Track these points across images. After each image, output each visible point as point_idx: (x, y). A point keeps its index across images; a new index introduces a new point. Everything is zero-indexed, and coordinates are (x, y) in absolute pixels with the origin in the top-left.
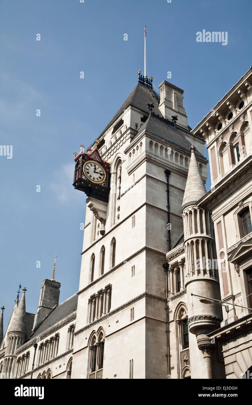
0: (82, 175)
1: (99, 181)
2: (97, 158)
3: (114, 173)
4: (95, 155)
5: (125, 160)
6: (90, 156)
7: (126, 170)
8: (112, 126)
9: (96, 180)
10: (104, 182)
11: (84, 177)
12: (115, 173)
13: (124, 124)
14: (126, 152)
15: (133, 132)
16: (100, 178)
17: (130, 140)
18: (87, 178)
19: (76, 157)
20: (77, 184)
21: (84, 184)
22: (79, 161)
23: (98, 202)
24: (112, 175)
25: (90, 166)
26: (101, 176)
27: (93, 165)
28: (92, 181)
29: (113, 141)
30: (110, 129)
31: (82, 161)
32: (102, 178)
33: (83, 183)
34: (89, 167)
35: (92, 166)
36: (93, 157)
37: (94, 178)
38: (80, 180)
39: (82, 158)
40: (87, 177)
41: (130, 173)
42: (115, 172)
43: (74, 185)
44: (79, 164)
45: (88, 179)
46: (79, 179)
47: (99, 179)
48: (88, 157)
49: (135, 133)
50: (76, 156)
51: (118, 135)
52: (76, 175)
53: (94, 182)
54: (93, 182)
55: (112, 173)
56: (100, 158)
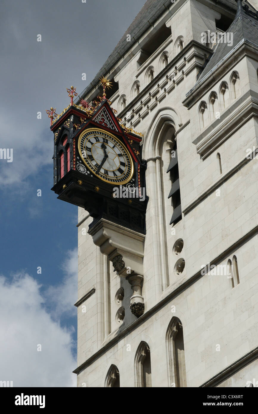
0: (77, 164)
1: (119, 178)
2: (108, 124)
3: (154, 160)
4: (103, 115)
5: (188, 123)
6: (93, 116)
7: (195, 147)
8: (137, 45)
9: (111, 175)
10: (130, 182)
11: (82, 169)
12: (157, 161)
13: (174, 36)
14: (189, 103)
15: (202, 53)
16: (120, 170)
17: (195, 72)
18: (90, 171)
19: (55, 121)
20: (64, 186)
21: (82, 185)
22: (64, 128)
23: (122, 231)
24: (150, 164)
25: (93, 140)
26: (123, 168)
27: (101, 140)
28: (102, 179)
29: (145, 81)
30: (133, 55)
31: (74, 128)
32: (126, 173)
33: (80, 182)
34: (92, 144)
35: (98, 141)
36: (98, 119)
37: (106, 172)
38: (72, 175)
39: (73, 122)
40: (90, 168)
41: (205, 154)
42: (157, 155)
43: (57, 189)
44: (66, 136)
45: (91, 173)
46: (67, 174)
47: (118, 173)
48: (88, 119)
49: (205, 55)
50: (52, 118)
51: (158, 65)
52: (58, 163)
53: (107, 181)
54: (104, 180)
55: (149, 160)
56: (116, 120)
